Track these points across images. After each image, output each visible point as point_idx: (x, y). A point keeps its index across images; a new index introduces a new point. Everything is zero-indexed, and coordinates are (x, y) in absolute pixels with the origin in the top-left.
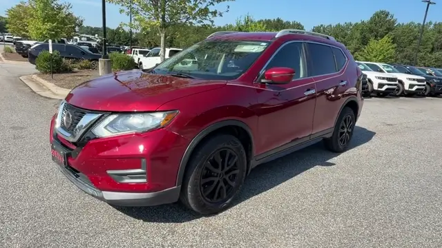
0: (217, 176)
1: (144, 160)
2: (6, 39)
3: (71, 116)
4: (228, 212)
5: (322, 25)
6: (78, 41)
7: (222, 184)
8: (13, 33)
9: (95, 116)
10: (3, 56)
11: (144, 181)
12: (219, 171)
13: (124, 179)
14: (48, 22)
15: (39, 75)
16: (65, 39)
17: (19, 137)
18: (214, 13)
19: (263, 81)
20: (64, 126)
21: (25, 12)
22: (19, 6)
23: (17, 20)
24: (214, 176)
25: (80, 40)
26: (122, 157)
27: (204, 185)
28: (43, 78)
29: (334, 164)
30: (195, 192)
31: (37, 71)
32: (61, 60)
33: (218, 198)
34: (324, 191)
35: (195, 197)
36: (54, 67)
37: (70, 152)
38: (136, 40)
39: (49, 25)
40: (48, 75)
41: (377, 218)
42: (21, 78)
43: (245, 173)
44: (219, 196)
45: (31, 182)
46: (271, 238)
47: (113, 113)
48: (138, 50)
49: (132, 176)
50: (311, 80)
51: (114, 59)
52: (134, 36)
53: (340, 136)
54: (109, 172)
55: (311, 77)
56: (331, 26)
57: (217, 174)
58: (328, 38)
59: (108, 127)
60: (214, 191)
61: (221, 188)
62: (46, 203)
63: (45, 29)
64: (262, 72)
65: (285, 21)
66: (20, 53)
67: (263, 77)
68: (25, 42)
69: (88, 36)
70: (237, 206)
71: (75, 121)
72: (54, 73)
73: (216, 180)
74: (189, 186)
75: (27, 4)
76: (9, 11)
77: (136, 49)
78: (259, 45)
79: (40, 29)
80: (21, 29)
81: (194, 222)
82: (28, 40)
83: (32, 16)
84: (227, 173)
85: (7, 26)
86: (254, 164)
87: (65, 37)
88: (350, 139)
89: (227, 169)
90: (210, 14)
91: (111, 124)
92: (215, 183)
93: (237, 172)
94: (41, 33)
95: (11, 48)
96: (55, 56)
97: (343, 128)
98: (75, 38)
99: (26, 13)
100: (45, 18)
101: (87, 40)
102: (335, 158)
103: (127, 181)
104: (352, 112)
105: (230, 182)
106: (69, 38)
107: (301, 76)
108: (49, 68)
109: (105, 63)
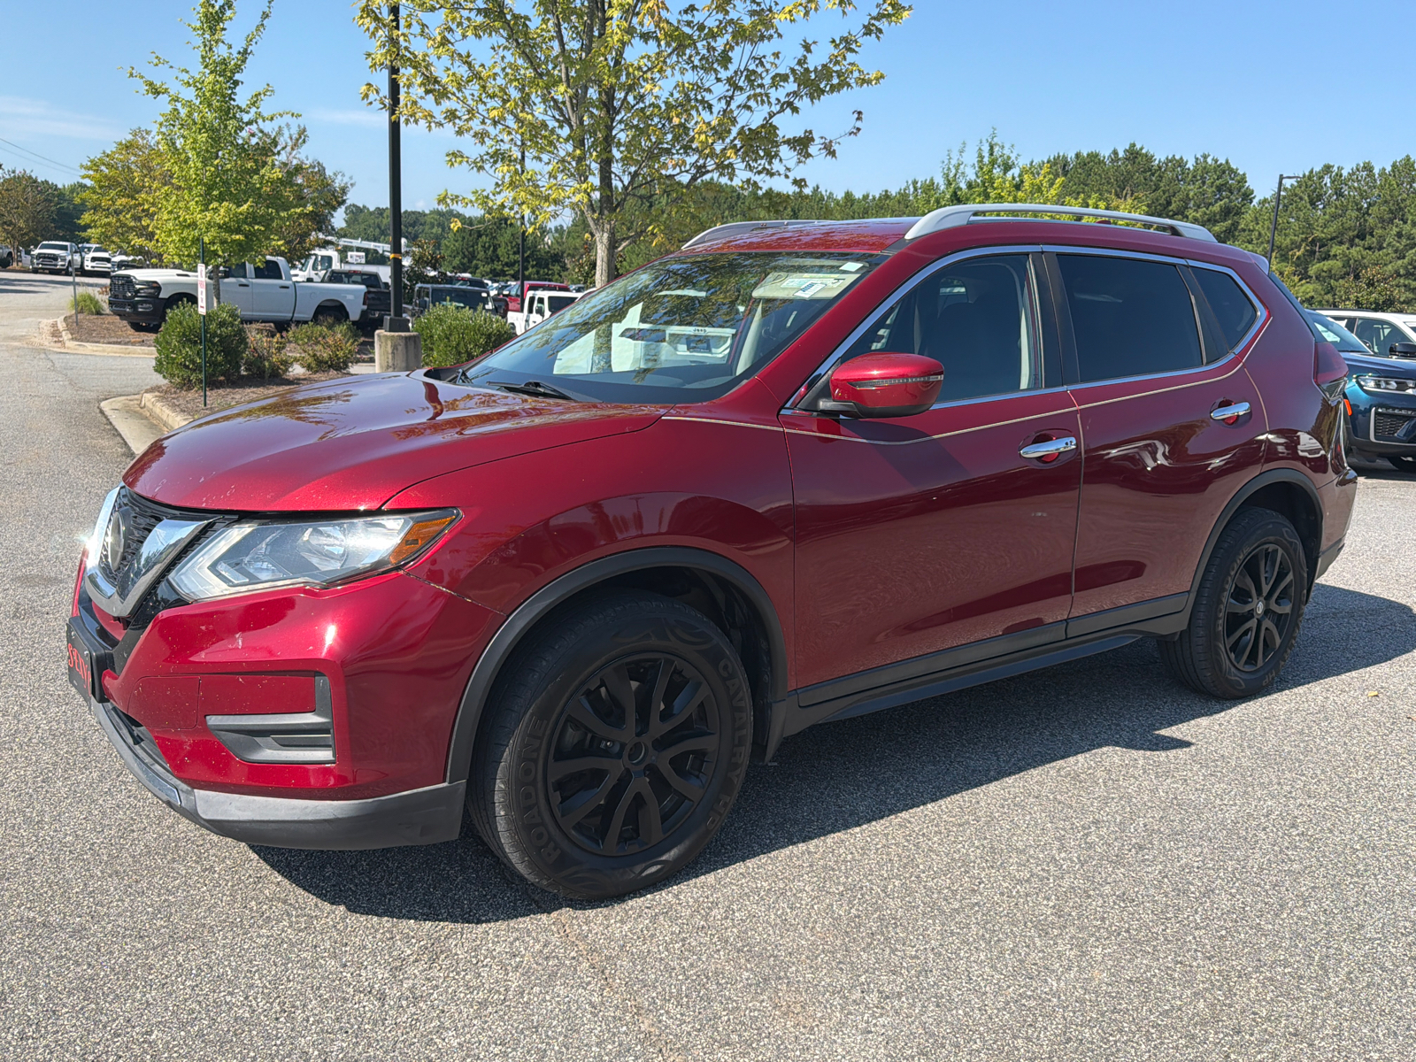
0: (619, 756)
1: (322, 682)
2: (89, 265)
3: (123, 528)
4: (665, 896)
5: (1327, 168)
6: (336, 266)
7: (641, 784)
8: (105, 241)
9: (186, 530)
10: (69, 329)
11: (325, 755)
12: (627, 734)
13: (258, 747)
14: (221, 199)
15: (163, 394)
16: (280, 260)
17: (33, 612)
18: (802, 144)
19: (824, 404)
20: (108, 565)
21: (146, 167)
22: (128, 147)
23: (119, 195)
24: (606, 753)
25: (343, 260)
26: (255, 670)
27: (559, 786)
28: (174, 406)
29: (1188, 744)
30: (522, 804)
31: (160, 380)
32: (243, 340)
33: (623, 839)
34: (1091, 846)
35: (527, 829)
36: (215, 364)
37: (110, 650)
38: (556, 258)
39: (223, 212)
40: (191, 395)
41: (1267, 957)
42: (103, 404)
43: (746, 750)
44: (632, 831)
45: (21, 762)
46: (790, 998)
47: (243, 516)
48: (545, 295)
49: (288, 736)
50: (1063, 400)
51: (438, 331)
52: (548, 240)
53: (1230, 632)
54: (213, 720)
55: (1064, 388)
56: (1368, 168)
57: (623, 746)
58: (1174, 231)
59: (222, 568)
60: (606, 812)
61: (639, 800)
62: (46, 832)
63: (209, 225)
64: (827, 370)
65: (1160, 156)
66: (122, 316)
67: (826, 393)
68: (141, 275)
69: (371, 245)
70: (710, 878)
71: (134, 545)
72: (211, 383)
73: (615, 769)
74: (499, 785)
75: (154, 138)
76: (95, 165)
77: (540, 294)
78: (834, 269)
79: (193, 225)
80: (132, 229)
81: (525, 923)
82: (154, 266)
83: (167, 179)
84: (662, 744)
85: (86, 218)
86: (786, 720)
87: (282, 254)
88: (1287, 644)
89: (658, 728)
90: (784, 151)
91: (234, 556)
92: (610, 782)
93: (708, 744)
94: (196, 240)
95: (99, 297)
96: (222, 324)
97: (1241, 595)
98: (321, 252)
99: (150, 169)
100: (210, 188)
101: (368, 262)
102: (1204, 721)
103: (270, 753)
104: (1288, 530)
105: (675, 780)
106: (297, 254)
107: (1024, 383)
108: (198, 368)
109: (395, 348)
